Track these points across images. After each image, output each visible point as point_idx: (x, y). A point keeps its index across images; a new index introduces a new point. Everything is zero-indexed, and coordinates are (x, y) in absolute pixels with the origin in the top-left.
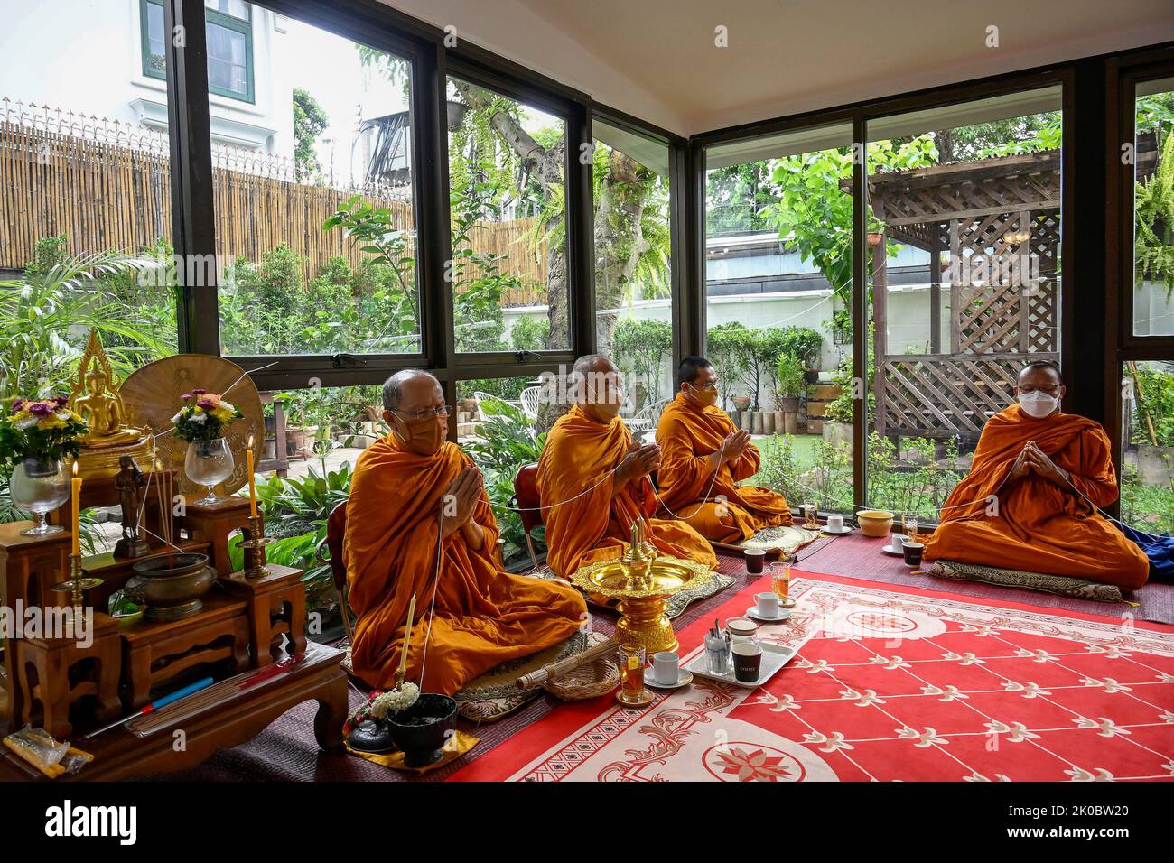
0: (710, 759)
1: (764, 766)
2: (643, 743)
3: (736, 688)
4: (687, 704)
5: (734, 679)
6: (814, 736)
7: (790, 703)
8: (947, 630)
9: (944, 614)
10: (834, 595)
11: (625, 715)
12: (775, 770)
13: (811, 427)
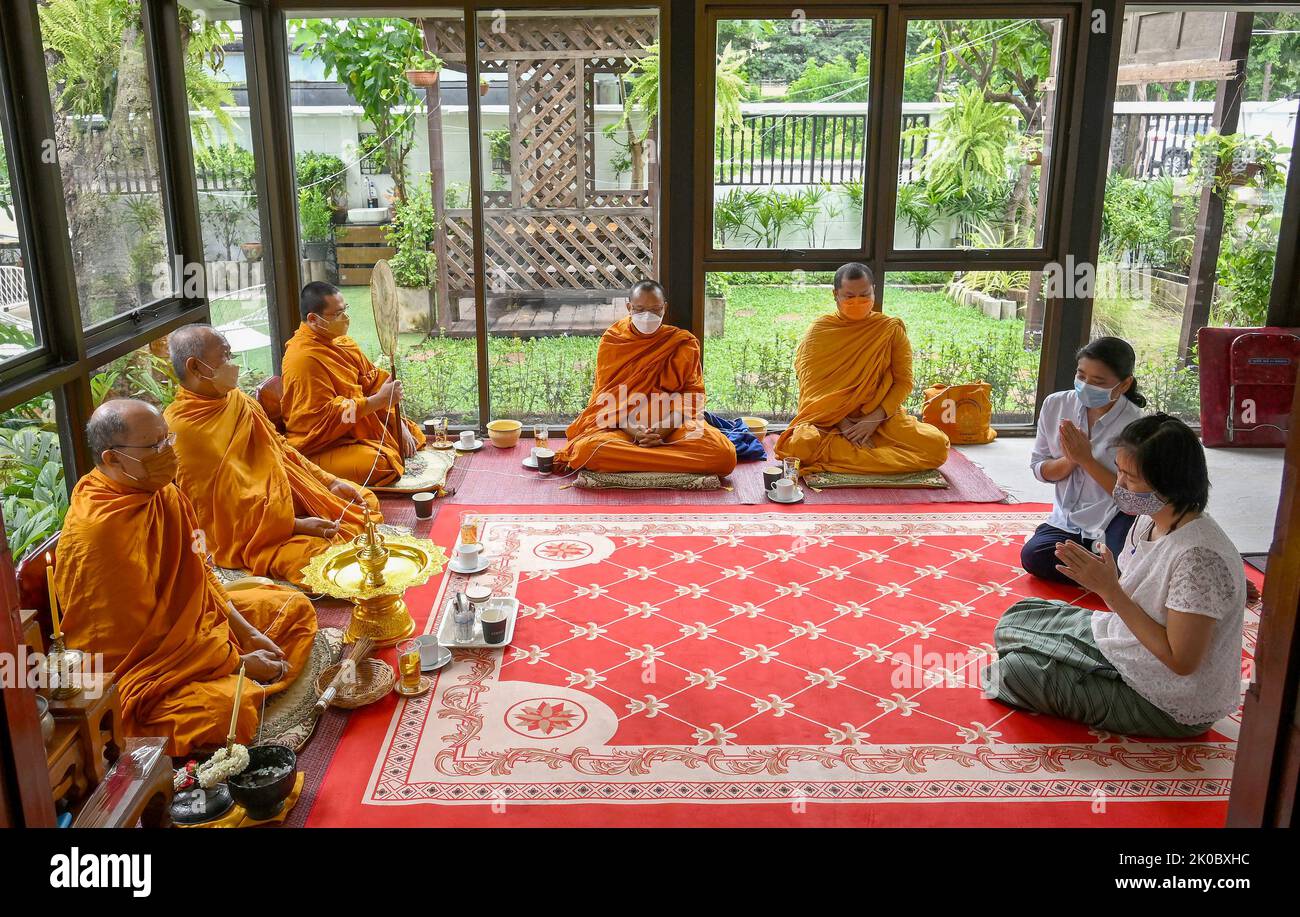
0: (513, 721)
1: (554, 715)
2: (451, 726)
3: (490, 651)
4: (460, 678)
5: (483, 643)
6: (574, 678)
7: (538, 655)
8: (617, 547)
9: (607, 531)
10: (510, 528)
11: (413, 705)
12: (564, 716)
13: (344, 278)
